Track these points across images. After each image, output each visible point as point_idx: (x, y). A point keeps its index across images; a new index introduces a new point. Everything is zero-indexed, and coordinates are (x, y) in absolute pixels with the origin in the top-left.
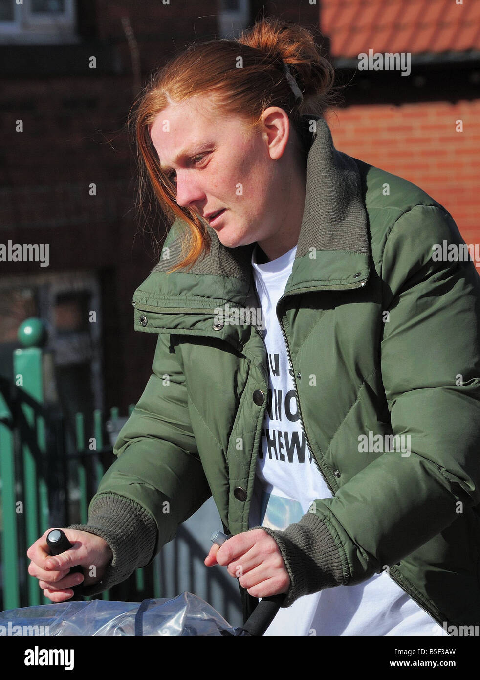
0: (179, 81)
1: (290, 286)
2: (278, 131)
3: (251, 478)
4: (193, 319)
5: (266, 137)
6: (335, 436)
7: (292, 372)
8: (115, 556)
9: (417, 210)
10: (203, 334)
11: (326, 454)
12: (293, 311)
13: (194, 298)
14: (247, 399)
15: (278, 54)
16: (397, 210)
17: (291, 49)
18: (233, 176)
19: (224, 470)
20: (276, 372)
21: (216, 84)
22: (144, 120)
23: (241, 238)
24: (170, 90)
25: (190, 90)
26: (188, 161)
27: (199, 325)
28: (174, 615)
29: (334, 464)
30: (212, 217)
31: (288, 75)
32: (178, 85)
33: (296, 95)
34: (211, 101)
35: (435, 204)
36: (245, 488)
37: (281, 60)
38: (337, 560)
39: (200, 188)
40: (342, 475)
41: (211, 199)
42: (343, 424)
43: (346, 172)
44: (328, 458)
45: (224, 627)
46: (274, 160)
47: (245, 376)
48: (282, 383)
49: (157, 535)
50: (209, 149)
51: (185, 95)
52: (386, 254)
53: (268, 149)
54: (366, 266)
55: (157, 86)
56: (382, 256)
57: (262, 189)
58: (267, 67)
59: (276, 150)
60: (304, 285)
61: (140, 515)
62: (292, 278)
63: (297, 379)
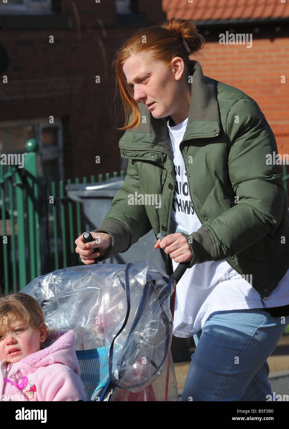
0: (135, 45)
1: (185, 136)
2: (179, 68)
3: (169, 221)
4: (143, 153)
5: (174, 70)
6: (206, 202)
7: (186, 174)
8: (113, 241)
9: (241, 102)
10: (146, 159)
11: (201, 210)
12: (187, 147)
13: (143, 143)
14: (166, 187)
15: (180, 33)
16: (233, 101)
17: (186, 31)
18: (158, 88)
19: (157, 218)
20: (179, 174)
21: (152, 46)
22: (120, 62)
23: (162, 115)
24: (132, 49)
25: (140, 49)
26: (139, 81)
27: (145, 155)
28: (143, 270)
29: (205, 215)
30: (149, 105)
31: (184, 42)
32: (135, 47)
33: (188, 51)
34: (150, 54)
35: (249, 98)
36: (167, 226)
37: (181, 36)
38: (213, 249)
39: (144, 93)
40: (208, 220)
41: (149, 97)
42: (208, 197)
43: (209, 85)
44: (202, 212)
45: (164, 276)
46: (177, 81)
47: (165, 177)
48: (182, 179)
49: (131, 237)
50: (148, 76)
51: (139, 51)
52: (228, 121)
53: (175, 76)
54: (219, 127)
55: (126, 47)
56: (226, 122)
57: (171, 93)
58: (175, 39)
59: (178, 76)
60: (191, 136)
61: (124, 227)
62: (186, 133)
63: (189, 178)
